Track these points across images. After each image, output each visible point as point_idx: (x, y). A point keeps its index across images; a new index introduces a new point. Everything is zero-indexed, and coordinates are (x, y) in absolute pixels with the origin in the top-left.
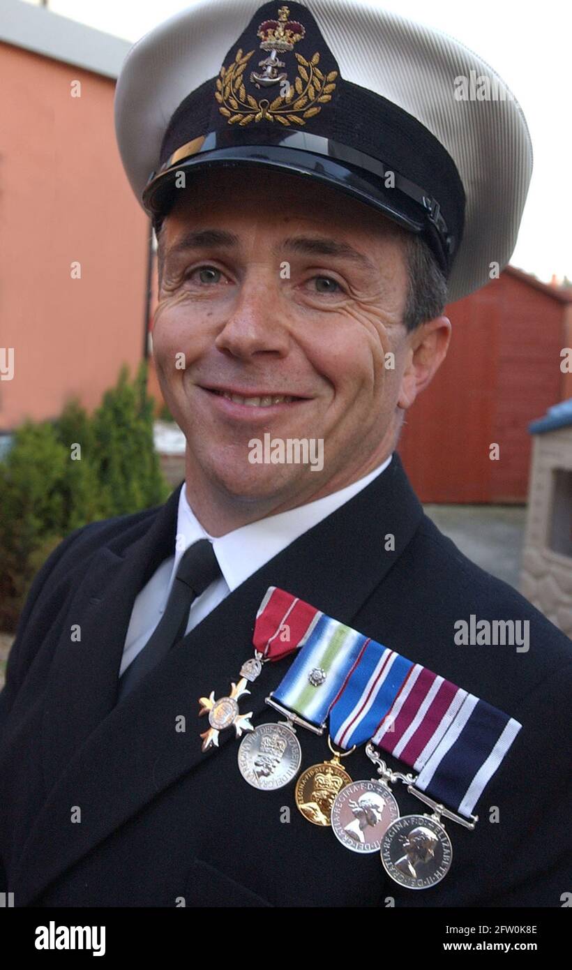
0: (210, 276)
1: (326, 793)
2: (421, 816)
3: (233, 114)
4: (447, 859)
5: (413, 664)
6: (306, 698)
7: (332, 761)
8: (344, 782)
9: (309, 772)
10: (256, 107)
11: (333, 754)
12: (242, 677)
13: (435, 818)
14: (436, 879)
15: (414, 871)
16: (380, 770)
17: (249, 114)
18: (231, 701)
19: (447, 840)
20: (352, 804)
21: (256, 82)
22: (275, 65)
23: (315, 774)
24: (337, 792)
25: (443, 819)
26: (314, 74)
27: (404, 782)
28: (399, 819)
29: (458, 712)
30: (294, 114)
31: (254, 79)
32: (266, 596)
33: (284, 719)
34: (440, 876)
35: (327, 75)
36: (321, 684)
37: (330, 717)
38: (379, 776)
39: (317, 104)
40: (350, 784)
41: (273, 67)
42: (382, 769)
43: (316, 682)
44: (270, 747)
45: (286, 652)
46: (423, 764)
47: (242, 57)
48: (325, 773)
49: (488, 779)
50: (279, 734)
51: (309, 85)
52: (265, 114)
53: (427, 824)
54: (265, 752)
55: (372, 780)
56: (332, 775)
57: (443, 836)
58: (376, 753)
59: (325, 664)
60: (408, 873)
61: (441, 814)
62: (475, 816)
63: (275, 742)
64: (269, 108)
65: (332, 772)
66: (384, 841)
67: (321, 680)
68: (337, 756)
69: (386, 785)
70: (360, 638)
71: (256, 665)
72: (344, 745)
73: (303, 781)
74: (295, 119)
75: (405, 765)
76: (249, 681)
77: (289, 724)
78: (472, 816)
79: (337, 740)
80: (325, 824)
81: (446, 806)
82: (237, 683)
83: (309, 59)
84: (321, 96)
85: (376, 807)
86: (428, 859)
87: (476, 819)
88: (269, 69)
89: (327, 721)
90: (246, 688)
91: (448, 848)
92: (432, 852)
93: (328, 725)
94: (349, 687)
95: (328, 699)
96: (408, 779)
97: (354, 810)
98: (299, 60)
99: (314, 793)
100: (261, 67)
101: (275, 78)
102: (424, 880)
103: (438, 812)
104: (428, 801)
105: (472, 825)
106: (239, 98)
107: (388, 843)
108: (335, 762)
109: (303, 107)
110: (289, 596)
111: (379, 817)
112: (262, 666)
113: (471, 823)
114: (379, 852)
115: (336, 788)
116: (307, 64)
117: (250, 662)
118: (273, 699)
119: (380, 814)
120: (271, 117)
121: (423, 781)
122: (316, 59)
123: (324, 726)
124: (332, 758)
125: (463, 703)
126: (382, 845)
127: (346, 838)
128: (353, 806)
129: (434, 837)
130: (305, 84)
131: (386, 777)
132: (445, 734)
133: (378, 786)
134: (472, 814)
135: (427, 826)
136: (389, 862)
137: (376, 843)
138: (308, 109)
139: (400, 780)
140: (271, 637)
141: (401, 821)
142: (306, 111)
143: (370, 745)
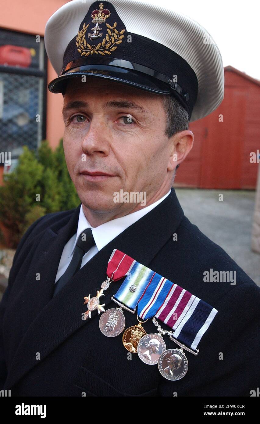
0: (81, 119)
1: (135, 338)
2: (175, 349)
3: (82, 52)
4: (186, 368)
5: (173, 284)
6: (128, 298)
7: (138, 325)
8: (143, 334)
9: (128, 329)
10: (90, 48)
11: (139, 322)
12: (102, 288)
13: (181, 350)
14: (181, 377)
15: (172, 373)
16: (158, 329)
17: (88, 51)
18: (97, 299)
19: (186, 360)
20: (146, 344)
21: (90, 37)
22: (97, 30)
23: (131, 330)
24: (140, 338)
25: (184, 351)
26: (114, 32)
27: (168, 335)
28: (166, 350)
29: (192, 305)
30: (106, 50)
31: (89, 36)
32: (112, 253)
33: (119, 307)
34: (183, 375)
35: (120, 32)
36: (134, 291)
37: (138, 306)
38: (158, 332)
39: (115, 45)
40: (146, 335)
41: (97, 31)
42: (159, 329)
43: (132, 291)
44: (112, 318)
45: (121, 278)
46: (176, 327)
47: (85, 27)
48: (135, 330)
49: (203, 334)
50: (116, 313)
51: (112, 37)
52: (94, 51)
53: (178, 353)
54: (110, 321)
55: (155, 333)
56: (138, 331)
57: (184, 358)
58: (157, 322)
59: (137, 283)
60: (170, 374)
61: (183, 348)
62: (198, 349)
63: (115, 316)
64: (96, 48)
65: (138, 330)
66: (159, 360)
67: (134, 290)
68: (140, 323)
69: (161, 335)
70: (151, 272)
71: (108, 283)
72: (143, 318)
73: (126, 333)
74: (107, 52)
75: (169, 327)
76: (104, 290)
77: (120, 309)
78: (197, 350)
79: (140, 316)
80: (135, 352)
81: (186, 345)
82: (100, 291)
83: (112, 25)
84: (118, 41)
85: (156, 345)
86: (178, 368)
87: (198, 351)
88: (95, 32)
89: (137, 308)
90: (103, 293)
91: (187, 363)
92: (179, 365)
93: (137, 309)
94: (146, 293)
95: (137, 298)
96: (170, 333)
97: (147, 346)
98: (108, 26)
99: (131, 338)
100: (92, 31)
101: (97, 35)
102: (176, 377)
103: (182, 348)
104: (178, 343)
105: (197, 354)
106: (84, 45)
107: (161, 361)
108: (139, 325)
109: (110, 47)
110: (122, 253)
111: (157, 349)
112: (110, 283)
113: (196, 353)
114: (157, 364)
115: (140, 337)
116: (111, 28)
117: (105, 282)
118: (114, 298)
119: (158, 348)
120: (97, 52)
121: (176, 334)
122: (115, 25)
123: (135, 310)
124: (138, 324)
125: (194, 301)
126: (159, 361)
127: (144, 358)
128: (147, 344)
129: (181, 358)
130: (110, 37)
131: (161, 332)
132: (186, 314)
133: (158, 336)
134: (197, 349)
135: (177, 354)
136: (162, 369)
137: (156, 360)
138: (112, 47)
139: (167, 334)
140: (114, 271)
141: (167, 352)
142: (111, 48)
143: (154, 318)
